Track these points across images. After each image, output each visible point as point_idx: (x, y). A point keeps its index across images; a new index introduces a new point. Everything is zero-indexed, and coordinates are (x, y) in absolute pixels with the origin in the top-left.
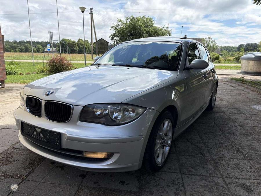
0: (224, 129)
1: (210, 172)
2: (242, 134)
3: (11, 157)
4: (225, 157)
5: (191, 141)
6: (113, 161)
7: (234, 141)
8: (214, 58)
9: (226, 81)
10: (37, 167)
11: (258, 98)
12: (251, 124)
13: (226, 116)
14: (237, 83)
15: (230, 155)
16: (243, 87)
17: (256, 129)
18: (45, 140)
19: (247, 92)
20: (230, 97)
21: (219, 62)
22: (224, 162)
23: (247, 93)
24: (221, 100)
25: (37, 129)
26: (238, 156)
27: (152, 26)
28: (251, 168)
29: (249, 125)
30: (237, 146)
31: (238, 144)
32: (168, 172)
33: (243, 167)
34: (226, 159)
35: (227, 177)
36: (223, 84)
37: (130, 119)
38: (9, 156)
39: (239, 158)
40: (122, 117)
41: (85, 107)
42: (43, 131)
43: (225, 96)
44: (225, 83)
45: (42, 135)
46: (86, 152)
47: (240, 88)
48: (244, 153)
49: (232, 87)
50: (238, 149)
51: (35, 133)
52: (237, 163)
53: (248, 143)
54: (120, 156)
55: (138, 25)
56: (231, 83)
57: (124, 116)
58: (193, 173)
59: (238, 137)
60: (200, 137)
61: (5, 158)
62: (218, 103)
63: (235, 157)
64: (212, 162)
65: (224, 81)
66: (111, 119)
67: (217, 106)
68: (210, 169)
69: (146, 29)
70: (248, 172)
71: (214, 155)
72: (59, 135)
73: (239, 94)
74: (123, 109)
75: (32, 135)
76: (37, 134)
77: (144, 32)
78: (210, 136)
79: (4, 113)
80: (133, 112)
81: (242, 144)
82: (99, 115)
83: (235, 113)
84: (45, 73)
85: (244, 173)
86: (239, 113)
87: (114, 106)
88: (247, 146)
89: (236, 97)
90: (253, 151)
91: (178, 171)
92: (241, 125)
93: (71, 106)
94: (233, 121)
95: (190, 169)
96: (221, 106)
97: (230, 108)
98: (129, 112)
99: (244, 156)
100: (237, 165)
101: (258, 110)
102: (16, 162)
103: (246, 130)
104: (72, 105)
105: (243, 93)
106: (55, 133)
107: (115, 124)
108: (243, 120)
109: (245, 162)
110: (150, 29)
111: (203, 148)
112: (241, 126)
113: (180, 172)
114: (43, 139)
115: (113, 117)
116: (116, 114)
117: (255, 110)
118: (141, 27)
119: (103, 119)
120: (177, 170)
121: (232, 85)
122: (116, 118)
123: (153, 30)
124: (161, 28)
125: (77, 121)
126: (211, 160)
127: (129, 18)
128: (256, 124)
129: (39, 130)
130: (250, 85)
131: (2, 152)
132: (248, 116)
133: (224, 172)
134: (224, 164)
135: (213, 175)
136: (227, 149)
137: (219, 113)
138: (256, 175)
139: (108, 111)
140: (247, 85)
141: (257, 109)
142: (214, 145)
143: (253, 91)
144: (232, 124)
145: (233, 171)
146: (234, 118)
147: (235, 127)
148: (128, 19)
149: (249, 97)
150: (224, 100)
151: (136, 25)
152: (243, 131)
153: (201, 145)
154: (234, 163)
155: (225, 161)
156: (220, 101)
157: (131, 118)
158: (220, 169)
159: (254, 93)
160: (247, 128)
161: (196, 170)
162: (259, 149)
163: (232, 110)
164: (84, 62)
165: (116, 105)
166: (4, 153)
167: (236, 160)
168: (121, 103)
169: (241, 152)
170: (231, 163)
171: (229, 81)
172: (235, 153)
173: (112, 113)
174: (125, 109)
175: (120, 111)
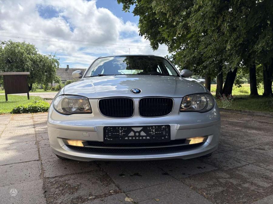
6: (209, 143)
25: (135, 129)
27: (35, 54)
41: (183, 98)
42: (146, 128)
45: (143, 134)
51: (131, 134)
55: (19, 52)
69: (29, 56)
72: (168, 127)
75: (124, 138)
76: (135, 134)
77: (27, 60)
93: (172, 98)
106: (163, 127)
110: (34, 57)
114: (144, 138)
118: (22, 54)
123: (38, 58)
124: (47, 56)
127: (5, 42)
129: (139, 129)
148: (4, 44)
151: (17, 51)
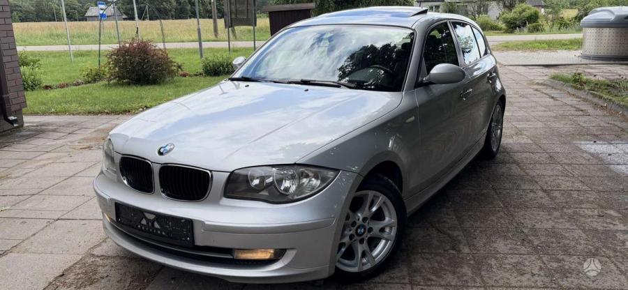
0: (508, 199)
1: (465, 278)
2: (542, 207)
3: (95, 272)
4: (498, 252)
5: (437, 225)
6: (286, 263)
7: (522, 221)
8: (524, 17)
9: (541, 84)
10: (148, 285)
11: (603, 124)
12: (566, 184)
13: (519, 170)
14: (564, 88)
15: (508, 248)
16: (577, 97)
17: (574, 196)
18: (164, 233)
19: (582, 110)
20: (540, 125)
21: (536, 29)
22: (493, 262)
23: (581, 113)
24: (519, 132)
25: (147, 215)
26: (523, 250)
28: (541, 268)
29: (563, 187)
30: (526, 231)
31: (529, 226)
32: (388, 283)
33: (525, 268)
34: (498, 256)
35: (492, 286)
36: (532, 91)
37: (311, 191)
38: (90, 270)
39: (523, 252)
40: (297, 188)
41: (232, 173)
42: (160, 217)
43: (529, 123)
44: (537, 90)
45: (156, 225)
46: (238, 249)
47: (570, 100)
48: (536, 243)
49: (551, 100)
50: (527, 235)
51: (144, 222)
52: (516, 260)
53: (549, 225)
54: (296, 254)
56: (552, 88)
57: (300, 186)
58: (433, 283)
59: (532, 214)
60: (457, 217)
61: (82, 273)
62: (510, 141)
63: (516, 252)
64: (472, 262)
65: (538, 84)
66: (279, 192)
67: (505, 149)
68: (465, 275)
70: (533, 275)
71: (479, 251)
72: (190, 222)
73: (564, 117)
74: (298, 174)
75: (137, 226)
76: (148, 223)
78: (478, 213)
79: (46, 187)
80: (317, 178)
81: (538, 226)
82: (256, 185)
83: (541, 164)
84: (107, 83)
85: (524, 278)
86: (550, 163)
87: (282, 170)
88: (546, 229)
89: (553, 125)
90: (554, 240)
91: (406, 281)
92: (545, 188)
93: (208, 172)
94: (532, 181)
95: (429, 276)
96: (516, 148)
97: (533, 153)
98: (308, 179)
99: (535, 248)
100: (515, 265)
101: (592, 155)
102: (105, 280)
103: (552, 199)
104: (211, 171)
105: (573, 112)
106: (183, 221)
107: (285, 200)
108: (554, 177)
109: (533, 258)
111: (460, 238)
112: (545, 191)
113: (410, 283)
114: (159, 232)
115: (282, 188)
116: (287, 184)
117: (585, 155)
119: (265, 193)
120: (404, 279)
121: (554, 93)
122: (287, 189)
125: (221, 198)
126: (470, 260)
128: (578, 185)
129: (152, 217)
130: (592, 94)
131: (74, 264)
132: (566, 167)
133: (489, 278)
134: (493, 264)
135: (469, 284)
136: (505, 238)
137: (508, 165)
138: (546, 280)
139: (271, 178)
140: (585, 92)
141: (592, 151)
142: (481, 232)
143: (596, 106)
144: (528, 187)
145: (507, 275)
146: (535, 174)
147: (532, 194)
149: (581, 124)
150: (525, 132)
152: (546, 201)
153: (456, 233)
154: (513, 261)
155: (496, 259)
156: (514, 137)
157: (313, 189)
158: (483, 273)
159: (599, 112)
160: (556, 194)
161: (441, 277)
162: (567, 235)
163: (536, 157)
164: (196, 45)
165: (287, 167)
166: (78, 266)
167: (518, 256)
168: (295, 164)
169: (530, 242)
170: (507, 261)
171: (549, 83)
172: (519, 243)
173: (280, 181)
174: (302, 173)
175: (292, 177)
